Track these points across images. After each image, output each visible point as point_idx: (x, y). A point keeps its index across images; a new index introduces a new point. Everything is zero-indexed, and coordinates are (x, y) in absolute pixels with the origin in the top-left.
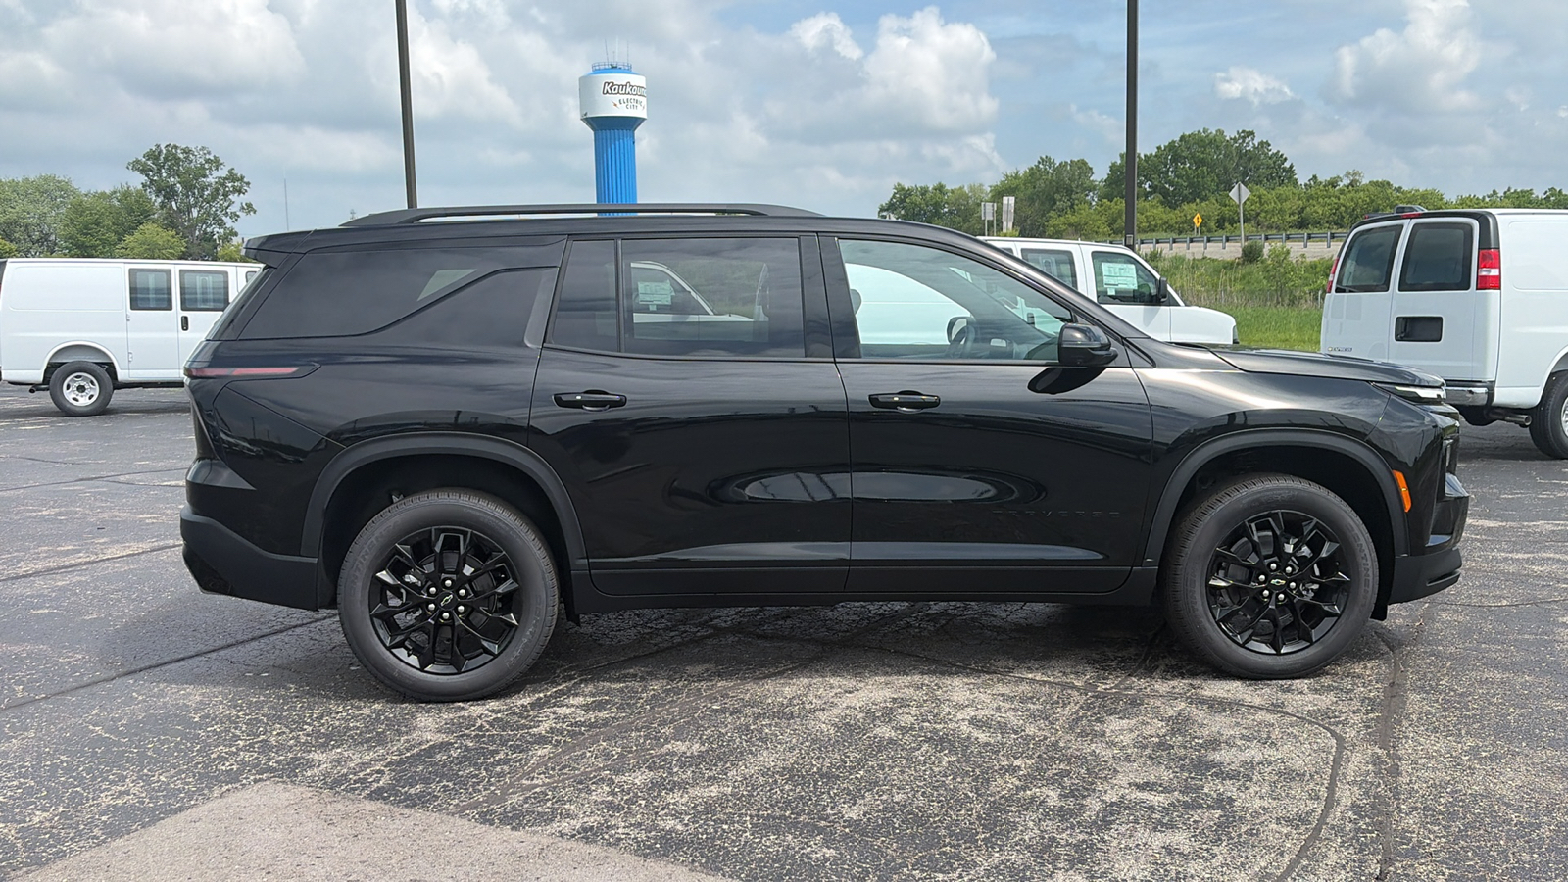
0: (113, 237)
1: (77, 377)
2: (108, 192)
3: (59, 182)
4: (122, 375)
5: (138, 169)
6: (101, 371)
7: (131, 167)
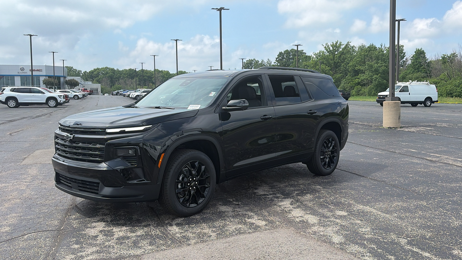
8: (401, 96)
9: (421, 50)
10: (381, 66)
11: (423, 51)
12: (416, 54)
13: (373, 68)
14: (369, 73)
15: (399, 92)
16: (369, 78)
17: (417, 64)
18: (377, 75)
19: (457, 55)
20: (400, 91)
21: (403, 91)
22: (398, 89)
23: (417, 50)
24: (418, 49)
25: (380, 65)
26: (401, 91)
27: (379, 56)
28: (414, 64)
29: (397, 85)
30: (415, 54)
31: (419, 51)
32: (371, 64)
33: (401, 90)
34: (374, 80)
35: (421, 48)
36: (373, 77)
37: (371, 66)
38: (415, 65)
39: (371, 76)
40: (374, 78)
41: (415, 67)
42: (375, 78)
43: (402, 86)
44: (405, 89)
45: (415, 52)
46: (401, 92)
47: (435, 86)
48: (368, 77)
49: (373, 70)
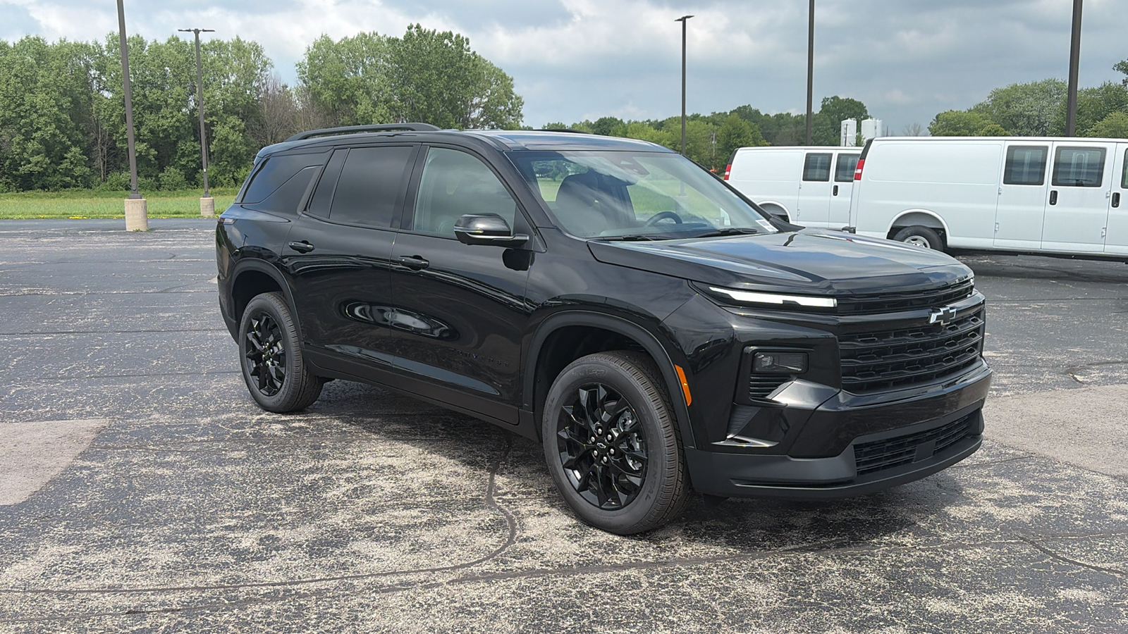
0: (1090, 122)
1: (913, 240)
2: (1096, 88)
3: (1057, 83)
4: (952, 241)
5: (1121, 69)
6: (934, 235)
7: (1116, 68)
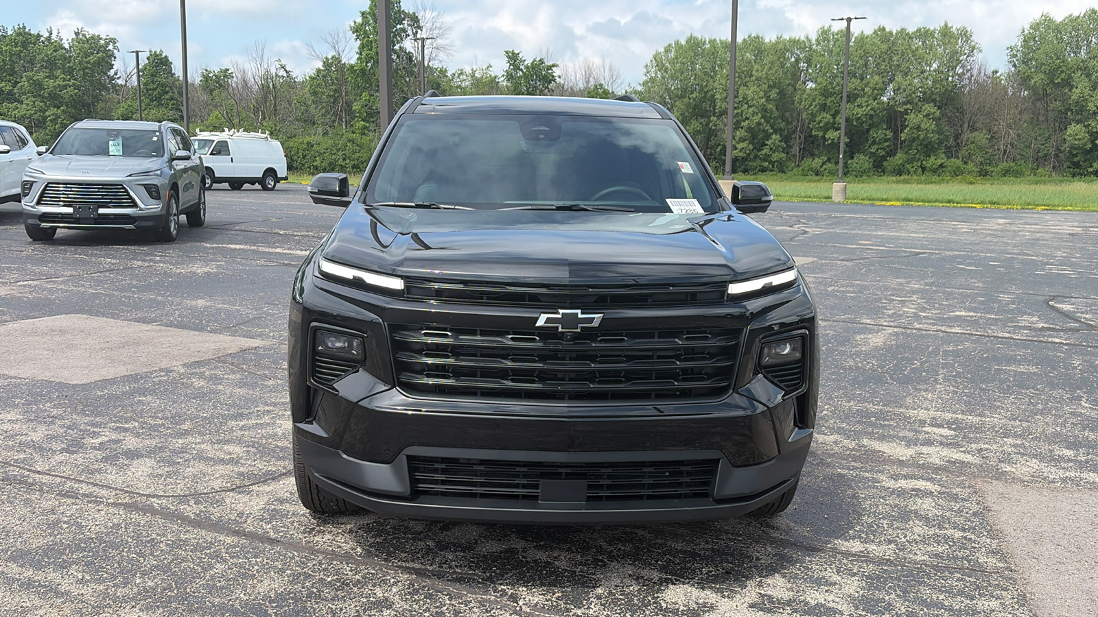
8: (215, 164)
9: (161, 55)
10: (65, 87)
11: (166, 57)
12: (149, 62)
13: (44, 89)
14: (34, 102)
15: (210, 154)
16: (36, 113)
17: (155, 89)
18: (59, 108)
19: (232, 73)
20: (212, 154)
21: (219, 153)
22: (207, 149)
23: (151, 55)
24: (155, 52)
25: (61, 83)
26: (214, 152)
27: (55, 60)
28: (149, 87)
29: (199, 137)
30: (147, 62)
31: (157, 56)
32: (38, 79)
33: (213, 150)
34: (50, 120)
35: (161, 51)
36: (47, 114)
37: (38, 85)
38: (150, 90)
39: (40, 111)
40: (50, 116)
41: (149, 95)
42: (53, 114)
43: (214, 141)
44: (221, 149)
45: (148, 59)
46: (214, 154)
47: (279, 143)
48: (32, 113)
49: (46, 95)
